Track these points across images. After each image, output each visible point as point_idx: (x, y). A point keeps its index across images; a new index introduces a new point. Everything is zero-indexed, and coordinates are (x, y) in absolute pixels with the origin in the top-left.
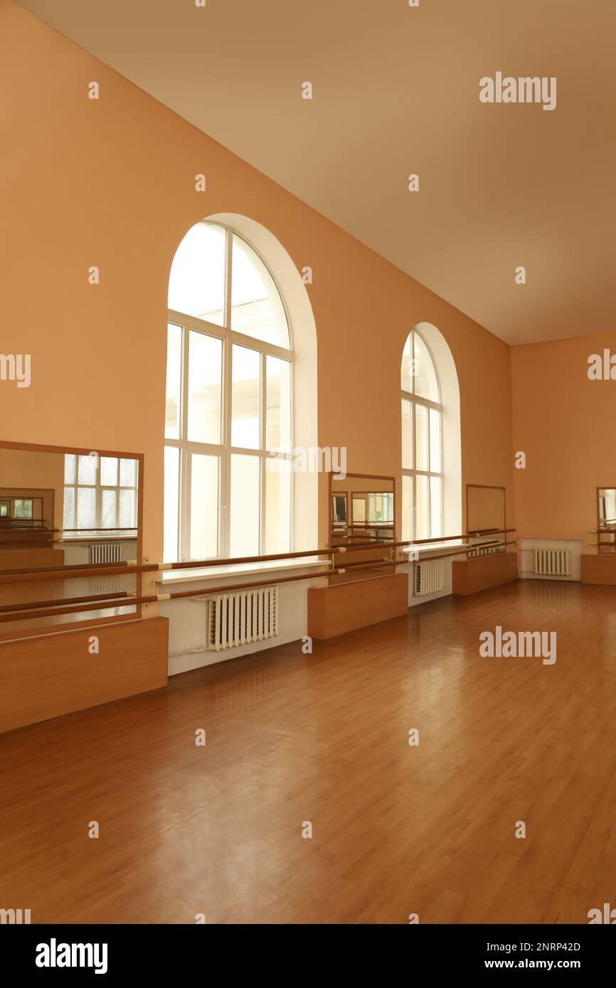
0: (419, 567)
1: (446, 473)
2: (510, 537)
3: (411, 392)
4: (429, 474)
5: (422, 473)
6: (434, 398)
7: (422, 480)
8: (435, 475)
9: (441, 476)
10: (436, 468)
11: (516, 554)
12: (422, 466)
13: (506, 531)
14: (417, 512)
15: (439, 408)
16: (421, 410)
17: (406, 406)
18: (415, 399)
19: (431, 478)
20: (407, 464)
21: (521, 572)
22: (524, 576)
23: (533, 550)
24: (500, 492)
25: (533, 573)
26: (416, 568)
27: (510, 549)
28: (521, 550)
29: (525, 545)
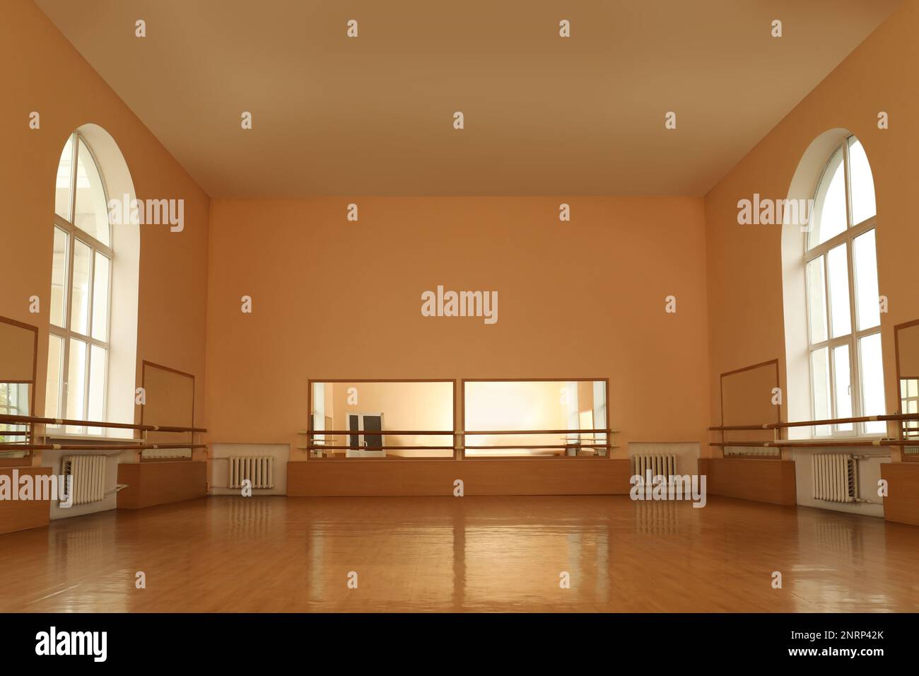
0: (70, 463)
1: (115, 343)
2: (200, 439)
3: (68, 219)
4: (89, 340)
5: (79, 337)
6: (103, 237)
7: (78, 347)
8: (98, 343)
9: (108, 347)
10: (100, 334)
11: (206, 463)
12: (80, 327)
13: (193, 430)
14: (70, 389)
15: (110, 254)
16: (82, 249)
17: (61, 239)
18: (75, 232)
19: (93, 347)
20: (57, 318)
21: (211, 487)
22: (215, 492)
23: (228, 459)
24: (189, 380)
25: (228, 487)
26: (64, 466)
27: (199, 456)
28: (212, 459)
29: (217, 452)
